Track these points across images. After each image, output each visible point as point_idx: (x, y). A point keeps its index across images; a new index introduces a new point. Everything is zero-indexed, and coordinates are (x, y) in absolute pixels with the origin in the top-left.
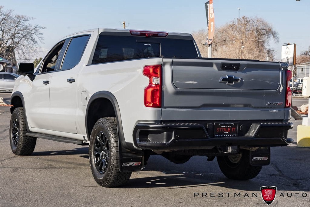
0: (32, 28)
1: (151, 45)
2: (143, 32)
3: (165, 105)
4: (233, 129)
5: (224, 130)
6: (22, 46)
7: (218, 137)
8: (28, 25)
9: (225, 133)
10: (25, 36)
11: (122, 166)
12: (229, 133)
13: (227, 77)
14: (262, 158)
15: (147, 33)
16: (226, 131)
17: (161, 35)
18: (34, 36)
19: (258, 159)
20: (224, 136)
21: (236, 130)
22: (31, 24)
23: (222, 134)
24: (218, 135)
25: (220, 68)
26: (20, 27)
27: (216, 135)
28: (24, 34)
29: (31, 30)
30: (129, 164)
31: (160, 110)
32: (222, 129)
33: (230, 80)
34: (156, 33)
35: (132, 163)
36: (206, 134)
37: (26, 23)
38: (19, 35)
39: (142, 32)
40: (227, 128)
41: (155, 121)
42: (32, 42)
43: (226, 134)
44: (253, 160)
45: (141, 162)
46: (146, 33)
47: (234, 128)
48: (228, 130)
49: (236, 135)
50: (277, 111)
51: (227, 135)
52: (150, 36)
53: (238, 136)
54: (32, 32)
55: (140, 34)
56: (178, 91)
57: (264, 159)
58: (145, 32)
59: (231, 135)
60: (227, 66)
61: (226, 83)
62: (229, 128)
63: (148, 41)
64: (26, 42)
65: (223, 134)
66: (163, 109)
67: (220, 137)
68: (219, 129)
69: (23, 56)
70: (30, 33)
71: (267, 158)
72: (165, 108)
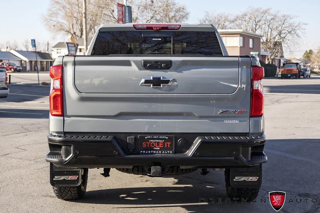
0: (296, 25)
1: (160, 39)
2: (150, 26)
3: (68, 114)
4: (167, 144)
5: (153, 145)
6: (287, 41)
7: (145, 154)
8: (293, 23)
9: (156, 148)
10: (290, 32)
11: (54, 179)
12: (161, 149)
13: (152, 78)
14: (249, 178)
15: (155, 26)
16: (156, 146)
17: (173, 28)
18: (298, 32)
19: (243, 179)
20: (153, 153)
21: (171, 145)
22: (295, 21)
23: (150, 150)
24: (144, 152)
25: (141, 67)
26: (286, 25)
27: (141, 152)
28: (289, 31)
29: (295, 26)
30: (62, 178)
31: (62, 120)
32: (150, 144)
33: (157, 82)
34: (166, 26)
35: (67, 177)
36: (117, 150)
37: (292, 21)
38: (285, 31)
39: (148, 26)
40: (158, 143)
41: (57, 132)
42: (296, 37)
43: (156, 150)
44: (234, 180)
45: (78, 176)
46: (153, 26)
47: (169, 143)
48: (160, 145)
49: (171, 152)
50: (237, 122)
51: (157, 152)
52: (158, 30)
53: (175, 153)
54: (296, 28)
55: (146, 28)
56: (82, 96)
57: (251, 179)
58: (151, 26)
59: (163, 152)
60: (150, 64)
61: (151, 85)
62: (160, 143)
63: (157, 35)
64: (291, 37)
65: (152, 150)
66: (66, 118)
67: (148, 154)
68: (147, 144)
69: (288, 49)
70: (294, 29)
71: (256, 178)
72: (70, 116)
